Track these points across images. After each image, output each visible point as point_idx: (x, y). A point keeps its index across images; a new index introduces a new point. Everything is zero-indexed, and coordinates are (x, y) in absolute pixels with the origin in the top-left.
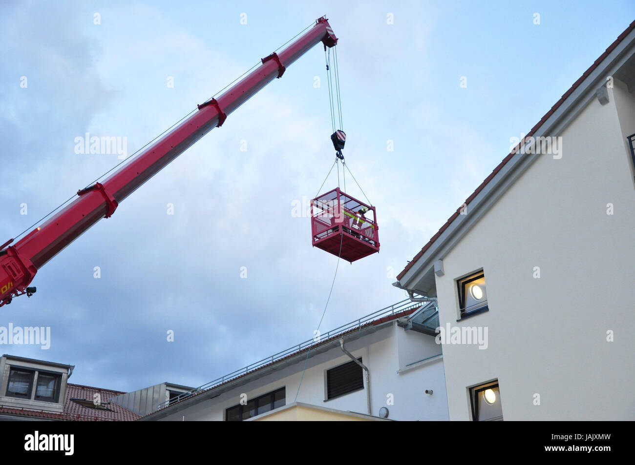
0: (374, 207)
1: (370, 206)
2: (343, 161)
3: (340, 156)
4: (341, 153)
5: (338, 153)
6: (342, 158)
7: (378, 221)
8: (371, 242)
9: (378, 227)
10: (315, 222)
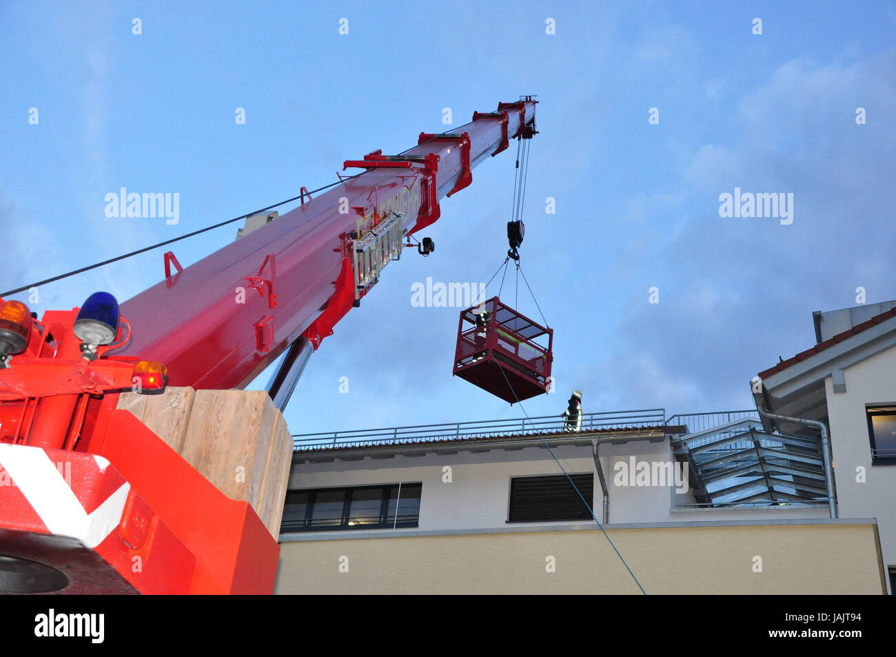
0: (552, 330)
1: (546, 328)
2: (517, 262)
3: (513, 255)
4: (515, 251)
5: (512, 251)
6: (517, 258)
7: (553, 350)
8: (540, 378)
9: (552, 358)
10: (462, 342)
